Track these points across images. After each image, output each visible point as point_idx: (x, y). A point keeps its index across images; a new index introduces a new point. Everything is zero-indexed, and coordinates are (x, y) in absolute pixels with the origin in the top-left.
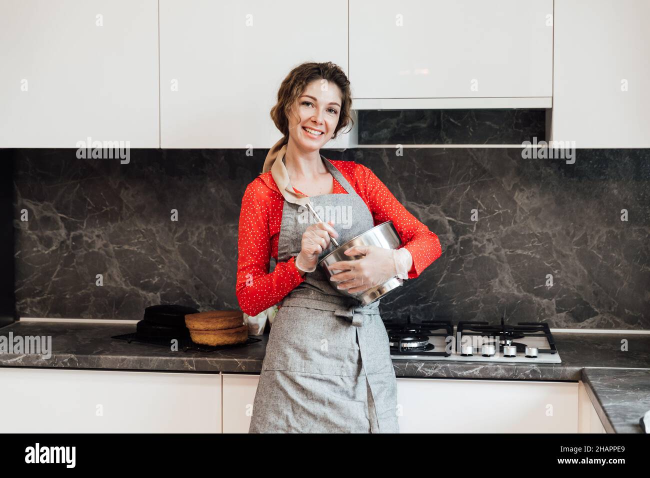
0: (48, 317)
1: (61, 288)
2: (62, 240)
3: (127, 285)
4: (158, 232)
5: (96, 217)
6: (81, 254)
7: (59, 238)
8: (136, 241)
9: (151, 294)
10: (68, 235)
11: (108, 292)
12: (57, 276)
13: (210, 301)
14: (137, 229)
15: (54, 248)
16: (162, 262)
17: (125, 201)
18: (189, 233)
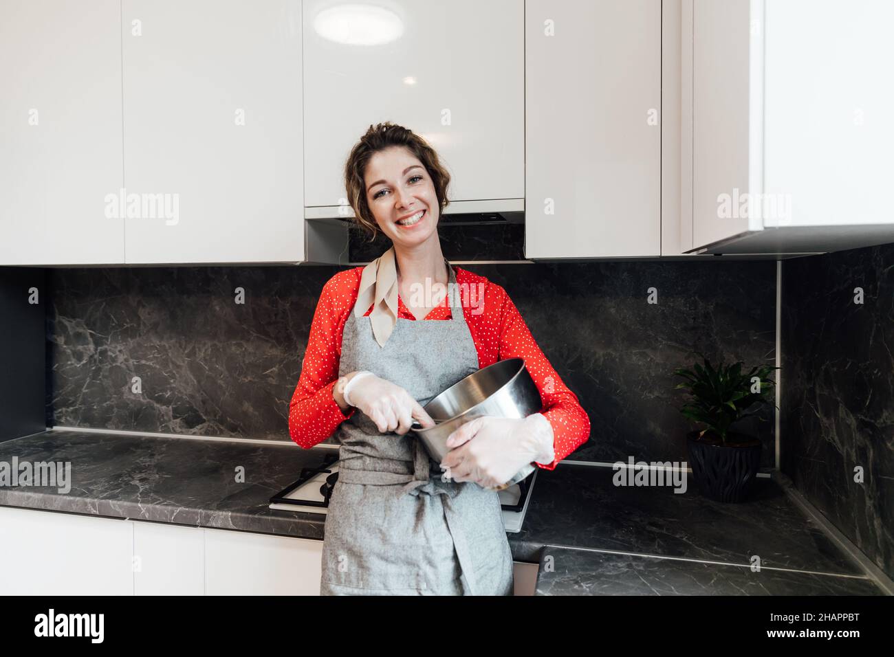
0: (79, 426)
1: (90, 399)
2: (91, 354)
3: (144, 398)
4: (170, 348)
5: (118, 333)
6: (106, 367)
7: (88, 352)
8: (152, 356)
9: (164, 407)
10: (96, 350)
11: (128, 404)
12: (87, 388)
13: (215, 416)
14: (152, 344)
15: (84, 362)
16: (173, 377)
17: (142, 318)
18: (197, 349)
